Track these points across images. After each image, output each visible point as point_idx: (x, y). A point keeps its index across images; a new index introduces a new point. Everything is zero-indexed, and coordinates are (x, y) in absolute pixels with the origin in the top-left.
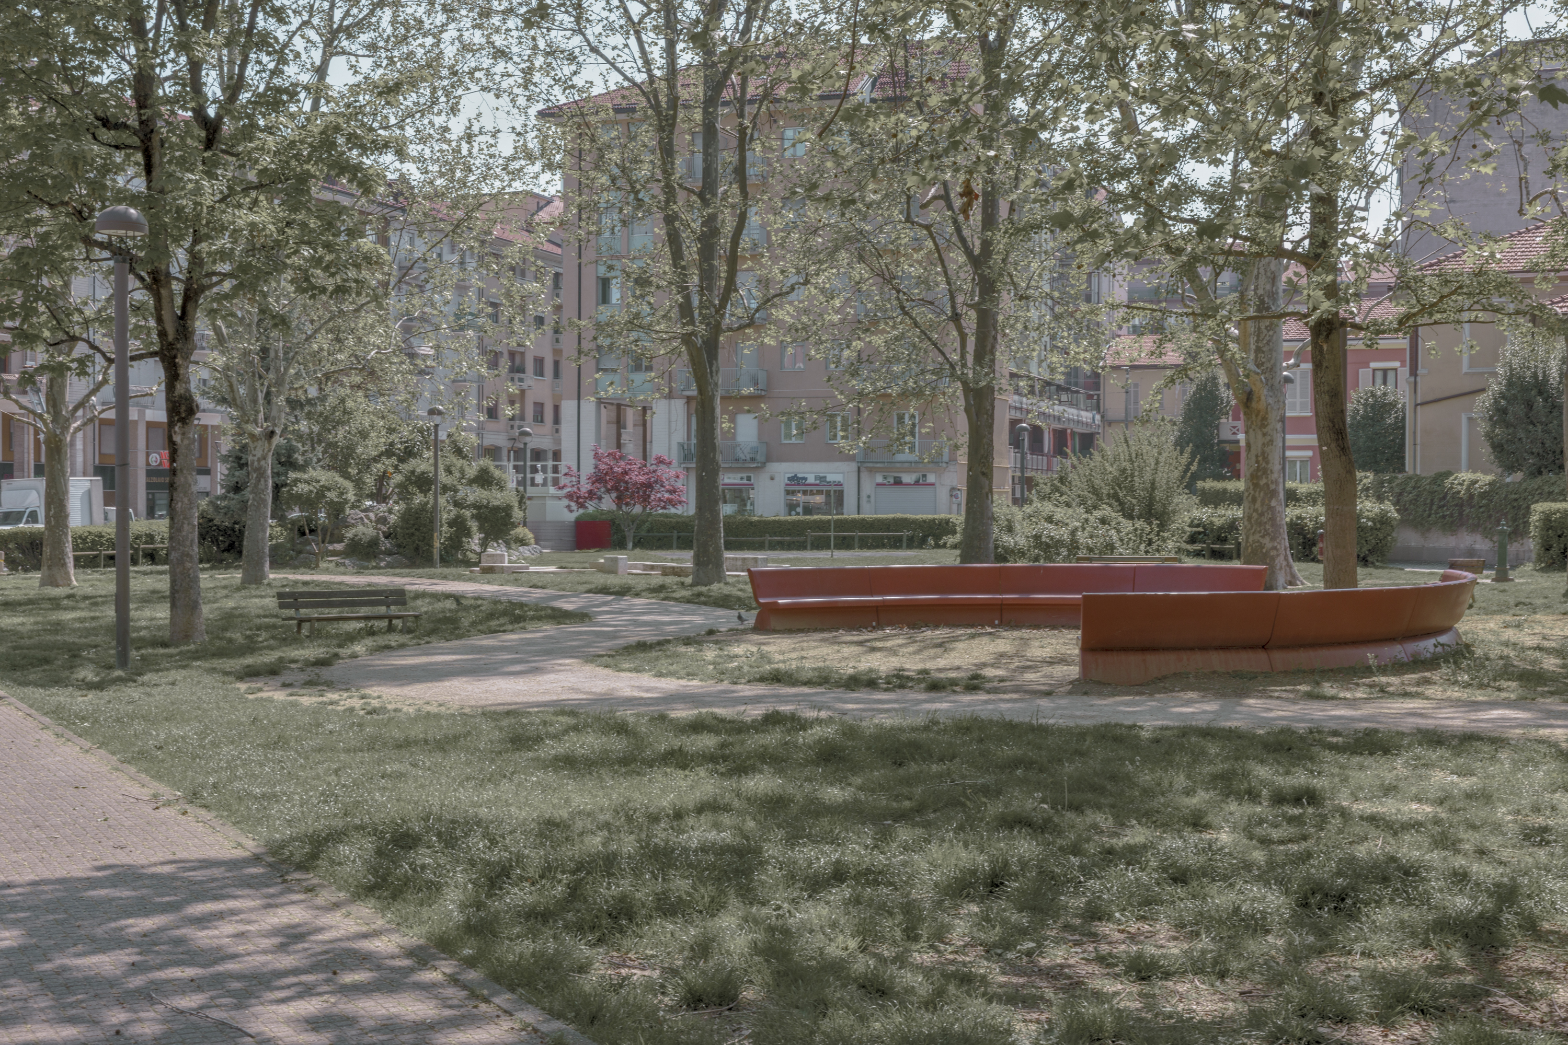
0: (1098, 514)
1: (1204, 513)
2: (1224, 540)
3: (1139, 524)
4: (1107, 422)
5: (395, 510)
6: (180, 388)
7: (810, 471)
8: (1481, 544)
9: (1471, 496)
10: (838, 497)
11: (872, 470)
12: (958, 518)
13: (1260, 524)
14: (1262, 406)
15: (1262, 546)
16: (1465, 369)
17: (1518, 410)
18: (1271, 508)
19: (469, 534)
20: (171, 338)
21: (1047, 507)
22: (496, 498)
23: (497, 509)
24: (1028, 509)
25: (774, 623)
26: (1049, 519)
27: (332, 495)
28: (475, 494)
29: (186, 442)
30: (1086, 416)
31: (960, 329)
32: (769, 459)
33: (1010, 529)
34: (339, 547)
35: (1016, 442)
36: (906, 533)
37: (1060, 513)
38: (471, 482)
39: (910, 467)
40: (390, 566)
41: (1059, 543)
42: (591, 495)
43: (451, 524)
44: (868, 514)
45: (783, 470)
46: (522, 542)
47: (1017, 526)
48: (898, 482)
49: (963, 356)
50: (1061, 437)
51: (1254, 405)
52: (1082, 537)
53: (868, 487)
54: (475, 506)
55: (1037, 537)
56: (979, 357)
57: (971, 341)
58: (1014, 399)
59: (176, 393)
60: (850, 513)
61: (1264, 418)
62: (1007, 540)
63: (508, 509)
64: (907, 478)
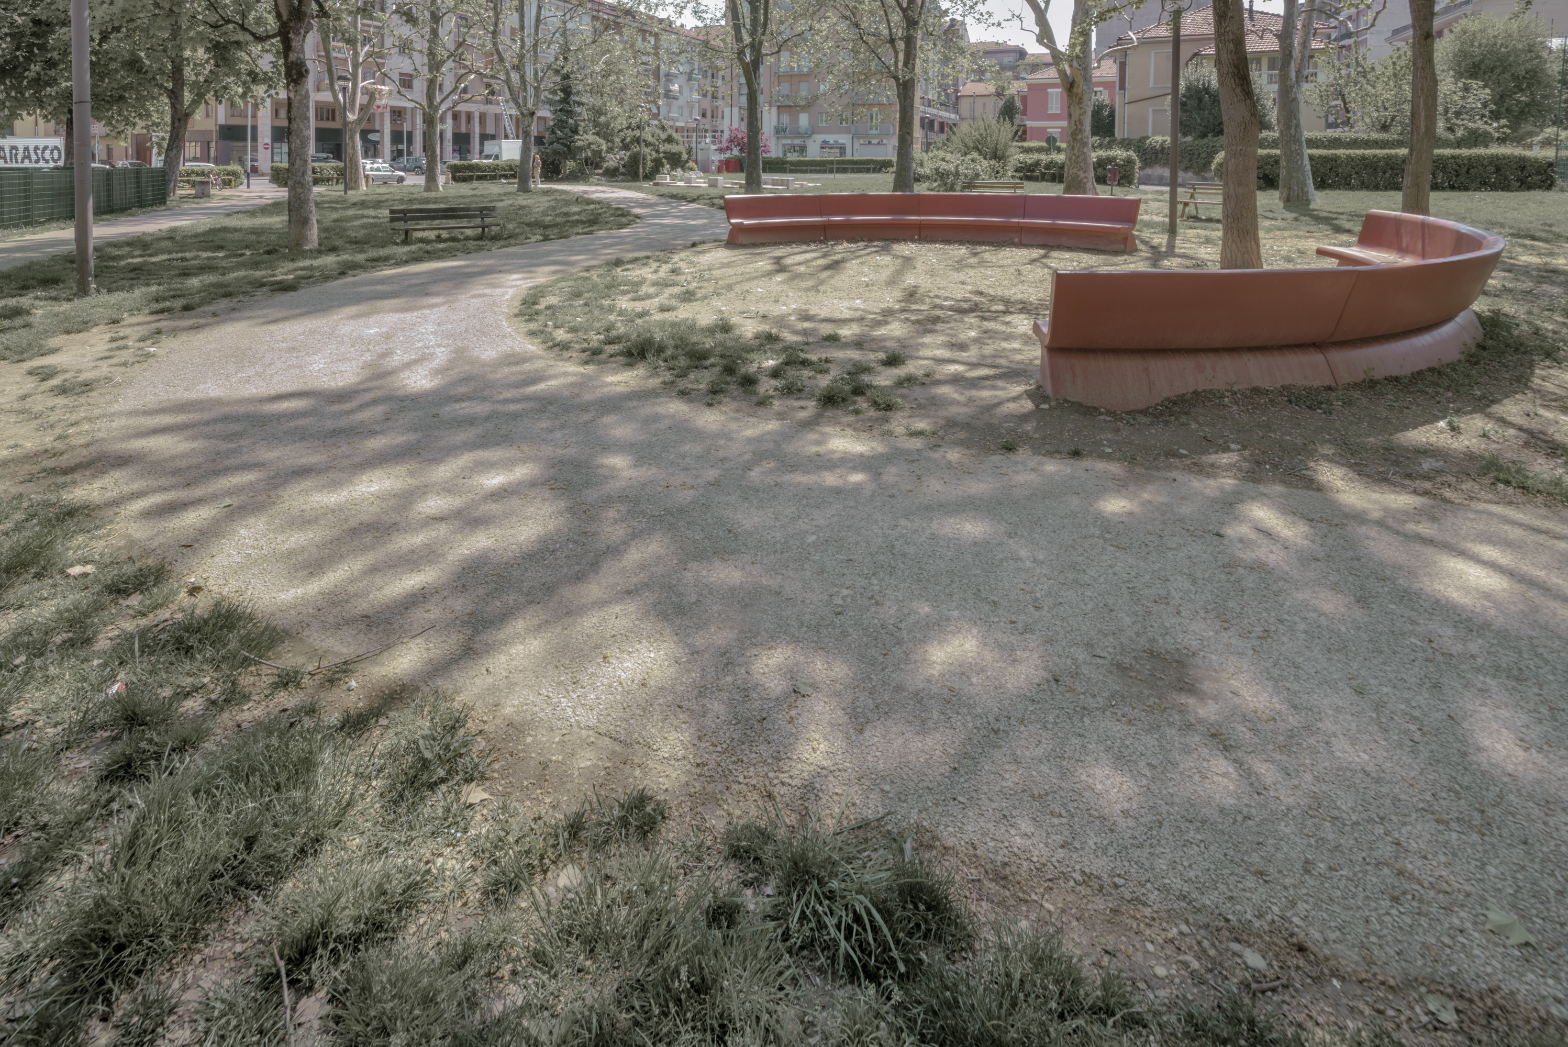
0: (969, 157)
1: (1021, 157)
2: (1033, 171)
3: (993, 162)
4: (962, 119)
5: (625, 155)
6: (293, 57)
7: (831, 138)
8: (1166, 172)
9: (1163, 149)
10: (842, 149)
11: (858, 138)
12: (895, 159)
13: (1077, 163)
14: (1080, 91)
15: (1078, 176)
16: (1151, 85)
17: (1193, 103)
18: (1083, 153)
19: (663, 166)
20: (285, 18)
21: (941, 154)
22: (674, 148)
23: (674, 154)
24: (930, 154)
25: (742, 239)
26: (943, 160)
27: (593, 147)
28: (667, 147)
29: (298, 98)
30: (953, 116)
31: (894, 47)
32: (813, 133)
33: (922, 165)
34: (600, 171)
35: (922, 126)
36: (872, 166)
37: (949, 156)
38: (664, 141)
39: (875, 136)
40: (623, 181)
41: (948, 173)
42: (728, 148)
43: (653, 161)
44: (857, 157)
45: (820, 138)
46: (691, 169)
47: (926, 164)
48: (870, 143)
49: (896, 63)
50: (942, 125)
51: (1075, 90)
52: (962, 169)
53: (856, 146)
54: (665, 153)
55: (937, 169)
56: (906, 64)
57: (901, 56)
58: (922, 108)
59: (290, 60)
60: (848, 157)
61: (1081, 99)
62: (920, 171)
63: (680, 154)
64: (874, 141)
